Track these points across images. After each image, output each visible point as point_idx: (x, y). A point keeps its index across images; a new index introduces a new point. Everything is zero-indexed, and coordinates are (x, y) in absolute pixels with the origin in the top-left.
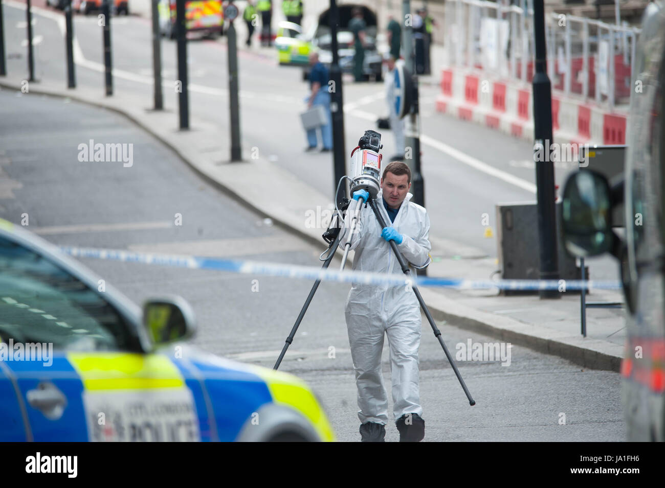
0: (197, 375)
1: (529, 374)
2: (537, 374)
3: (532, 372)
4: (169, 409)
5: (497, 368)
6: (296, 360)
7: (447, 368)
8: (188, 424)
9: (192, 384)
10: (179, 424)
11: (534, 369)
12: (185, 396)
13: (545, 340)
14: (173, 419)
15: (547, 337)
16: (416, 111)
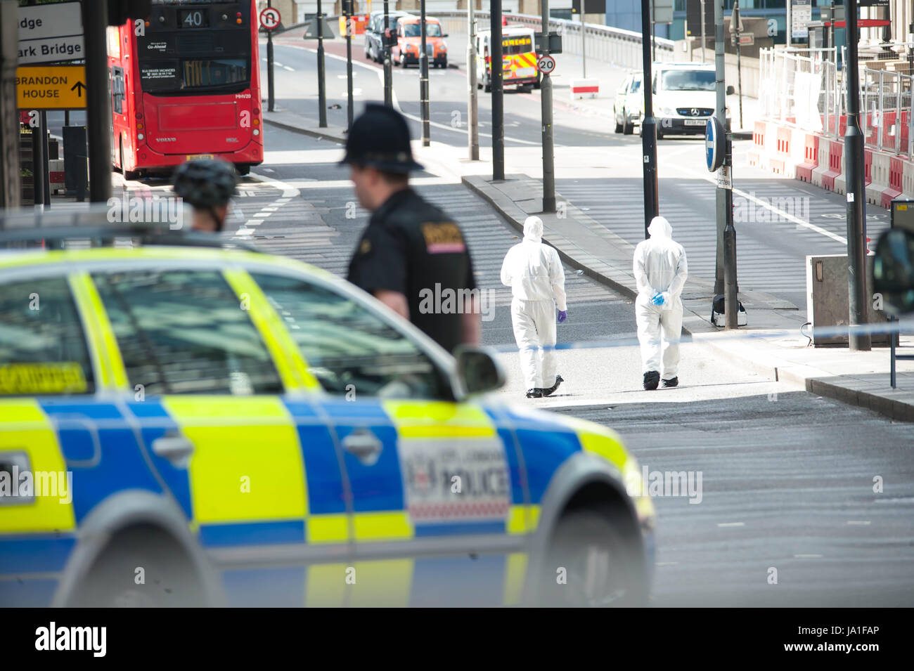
0: (507, 424)
1: (838, 425)
2: (846, 425)
3: (841, 423)
4: (481, 456)
5: (806, 419)
6: (606, 408)
7: (756, 418)
8: (499, 472)
9: (504, 434)
10: (490, 472)
11: (843, 420)
12: (497, 445)
13: (854, 391)
14: (485, 466)
15: (856, 389)
16: (729, 164)
